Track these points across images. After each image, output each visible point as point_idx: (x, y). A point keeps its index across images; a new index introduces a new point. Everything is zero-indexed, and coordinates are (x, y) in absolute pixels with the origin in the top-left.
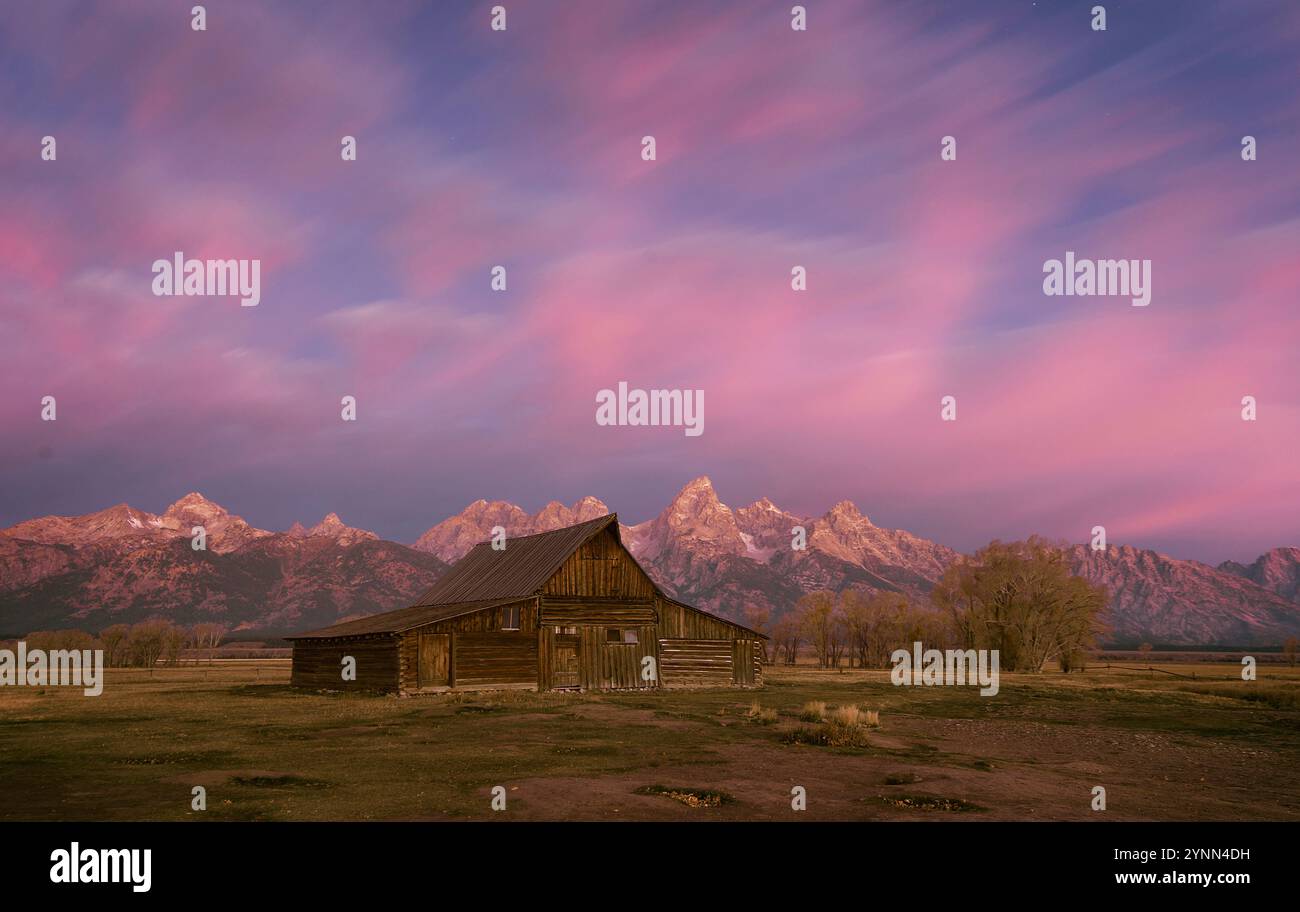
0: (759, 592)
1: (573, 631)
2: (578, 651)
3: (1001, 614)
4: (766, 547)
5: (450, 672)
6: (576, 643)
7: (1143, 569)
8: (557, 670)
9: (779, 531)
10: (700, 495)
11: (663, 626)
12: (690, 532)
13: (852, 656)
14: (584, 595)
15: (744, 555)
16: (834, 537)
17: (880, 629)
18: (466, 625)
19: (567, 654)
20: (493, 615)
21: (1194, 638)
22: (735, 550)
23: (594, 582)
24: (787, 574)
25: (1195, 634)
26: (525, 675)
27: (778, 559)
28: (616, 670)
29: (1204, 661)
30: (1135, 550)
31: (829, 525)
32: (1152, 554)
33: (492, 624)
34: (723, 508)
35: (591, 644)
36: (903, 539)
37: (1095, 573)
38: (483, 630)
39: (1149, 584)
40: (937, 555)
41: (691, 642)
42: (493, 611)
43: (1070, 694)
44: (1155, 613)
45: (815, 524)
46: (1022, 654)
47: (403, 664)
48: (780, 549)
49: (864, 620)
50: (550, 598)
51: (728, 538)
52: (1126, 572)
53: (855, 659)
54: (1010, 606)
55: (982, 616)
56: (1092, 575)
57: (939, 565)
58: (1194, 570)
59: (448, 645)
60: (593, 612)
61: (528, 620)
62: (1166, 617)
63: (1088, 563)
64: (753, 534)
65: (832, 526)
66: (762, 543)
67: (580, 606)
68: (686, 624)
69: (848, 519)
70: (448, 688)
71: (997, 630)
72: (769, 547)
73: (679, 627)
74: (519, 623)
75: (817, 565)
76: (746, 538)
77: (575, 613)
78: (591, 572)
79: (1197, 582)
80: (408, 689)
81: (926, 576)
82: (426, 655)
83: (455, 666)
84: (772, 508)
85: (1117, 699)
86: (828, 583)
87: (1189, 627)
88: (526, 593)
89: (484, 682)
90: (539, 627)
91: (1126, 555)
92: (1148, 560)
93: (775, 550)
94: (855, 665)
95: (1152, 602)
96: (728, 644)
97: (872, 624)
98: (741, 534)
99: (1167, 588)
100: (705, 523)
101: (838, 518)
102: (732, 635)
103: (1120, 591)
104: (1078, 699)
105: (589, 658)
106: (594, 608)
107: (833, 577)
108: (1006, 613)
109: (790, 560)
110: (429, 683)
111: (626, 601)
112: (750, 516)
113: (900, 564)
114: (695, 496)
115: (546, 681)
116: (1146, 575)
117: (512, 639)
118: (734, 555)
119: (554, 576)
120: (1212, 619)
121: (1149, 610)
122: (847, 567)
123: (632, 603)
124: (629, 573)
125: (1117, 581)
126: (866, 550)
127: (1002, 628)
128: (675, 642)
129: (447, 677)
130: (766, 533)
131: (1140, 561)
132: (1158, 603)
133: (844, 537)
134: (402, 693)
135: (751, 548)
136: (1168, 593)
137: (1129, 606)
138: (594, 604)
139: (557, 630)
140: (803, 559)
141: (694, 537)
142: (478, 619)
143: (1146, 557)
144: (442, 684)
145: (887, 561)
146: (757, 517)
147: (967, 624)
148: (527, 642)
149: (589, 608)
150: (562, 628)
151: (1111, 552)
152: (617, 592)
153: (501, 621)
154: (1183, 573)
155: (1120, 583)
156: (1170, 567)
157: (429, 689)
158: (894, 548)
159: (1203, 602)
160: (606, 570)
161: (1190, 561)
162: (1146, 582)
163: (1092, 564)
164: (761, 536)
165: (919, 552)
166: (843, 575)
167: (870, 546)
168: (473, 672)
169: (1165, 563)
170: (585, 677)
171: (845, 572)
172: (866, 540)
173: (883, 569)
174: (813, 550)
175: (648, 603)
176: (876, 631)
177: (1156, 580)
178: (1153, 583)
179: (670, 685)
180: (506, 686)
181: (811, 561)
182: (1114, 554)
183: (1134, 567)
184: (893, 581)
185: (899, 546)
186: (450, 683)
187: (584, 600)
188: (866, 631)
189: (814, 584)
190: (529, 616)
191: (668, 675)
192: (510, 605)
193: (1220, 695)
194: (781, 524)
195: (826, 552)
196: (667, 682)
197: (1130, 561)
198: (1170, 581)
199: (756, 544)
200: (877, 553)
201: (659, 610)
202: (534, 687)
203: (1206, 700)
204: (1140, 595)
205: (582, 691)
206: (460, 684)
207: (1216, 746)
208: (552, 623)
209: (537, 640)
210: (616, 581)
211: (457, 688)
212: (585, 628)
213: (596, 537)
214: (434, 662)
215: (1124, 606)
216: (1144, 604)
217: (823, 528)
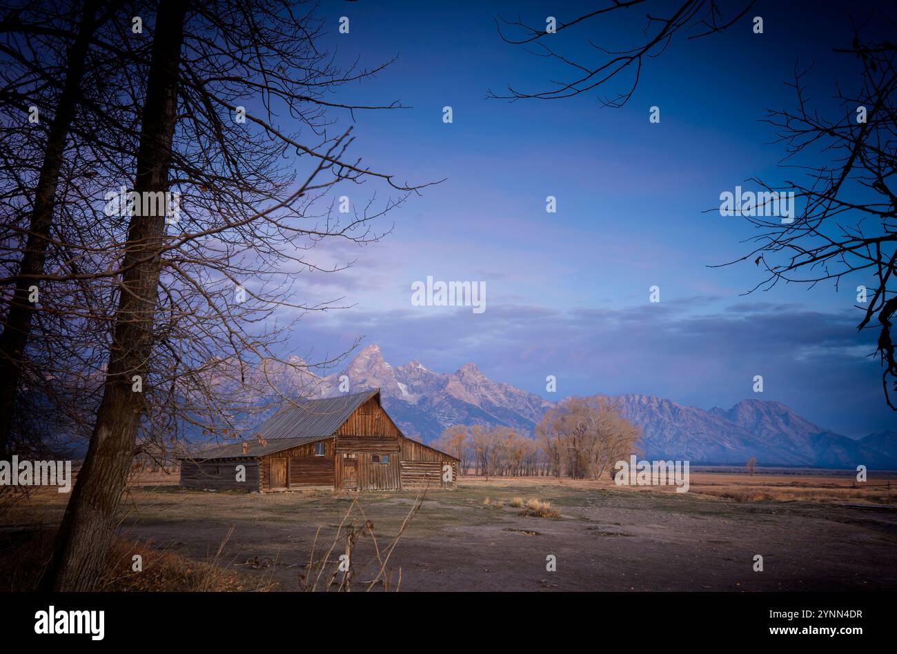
0: (409, 423)
1: (353, 456)
2: (356, 467)
3: (577, 444)
4: (415, 393)
5: (287, 480)
6: (355, 463)
7: (662, 411)
8: (345, 479)
9: (425, 382)
10: (371, 356)
11: (403, 454)
12: (364, 382)
13: (477, 468)
14: (360, 435)
15: (400, 398)
16: (463, 387)
17: (496, 451)
18: (296, 453)
19: (349, 470)
20: (310, 447)
21: (691, 457)
22: (394, 395)
23: (365, 428)
24: (429, 411)
25: (692, 454)
26: (328, 482)
27: (423, 401)
28: (377, 479)
29: (697, 471)
30: (657, 399)
31: (458, 379)
32: (667, 401)
33: (310, 452)
34: (387, 366)
35: (363, 464)
36: (508, 389)
37: (631, 414)
38: (305, 456)
39: (665, 421)
40: (530, 401)
41: (418, 463)
42: (311, 445)
43: (628, 494)
44: (668, 440)
45: (450, 378)
46: (589, 468)
47: (262, 475)
48: (425, 394)
49: (485, 445)
50: (341, 437)
51: (390, 386)
52: (652, 414)
53: (479, 470)
54: (583, 438)
55: (565, 444)
56: (629, 415)
57: (531, 407)
58: (694, 413)
59: (285, 464)
60: (365, 445)
61: (329, 450)
62: (675, 443)
63: (627, 408)
64: (407, 384)
65: (461, 380)
66: (413, 390)
67: (357, 442)
68: (416, 452)
69: (472, 375)
70: (286, 489)
71: (575, 453)
72: (417, 393)
73: (411, 454)
74: (324, 452)
75: (450, 406)
76: (402, 386)
77: (355, 446)
78: (364, 422)
79: (695, 420)
80: (265, 489)
81: (522, 415)
82: (273, 470)
83: (289, 476)
84: (420, 366)
85: (655, 496)
86: (456, 418)
87: (689, 449)
88: (328, 434)
89: (305, 485)
90: (335, 454)
91: (651, 402)
92: (666, 405)
93: (421, 395)
94: (479, 473)
95: (667, 434)
96: (438, 464)
97: (491, 447)
98: (399, 383)
99: (677, 424)
100: (374, 376)
101: (465, 374)
102: (440, 459)
103: (647, 426)
104: (632, 496)
105: (362, 472)
106: (365, 443)
107: (460, 414)
108: (580, 441)
109: (431, 402)
110: (276, 486)
111: (383, 439)
112: (406, 371)
113: (505, 406)
114: (368, 357)
115: (337, 485)
116: (663, 415)
117: (321, 460)
118: (393, 398)
119: (344, 424)
120: (703, 444)
121: (664, 439)
122: (470, 407)
123: (386, 440)
124: (384, 423)
125: (645, 419)
126: (483, 396)
127: (578, 452)
128: (409, 462)
129: (285, 482)
130: (415, 384)
131: (660, 406)
132: (670, 434)
133: (470, 388)
134: (261, 492)
135: (405, 394)
136: (676, 427)
137: (652, 435)
138: (365, 441)
139: (345, 456)
140: (440, 402)
141: (367, 385)
142: (302, 449)
143: (665, 404)
144: (282, 486)
145: (497, 404)
146: (410, 373)
147: (556, 449)
148: (328, 462)
149: (362, 443)
150: (348, 455)
151: (642, 400)
152: (377, 434)
153: (314, 450)
154: (687, 414)
155: (646, 421)
156: (679, 410)
157: (276, 489)
158: (501, 395)
159: (698, 433)
160: (372, 421)
161: (692, 407)
162: (663, 420)
163: (630, 407)
164: (412, 386)
165: (518, 398)
166: (467, 412)
167: (485, 393)
168: (299, 480)
169: (676, 408)
170: (360, 483)
171: (468, 411)
172: (483, 390)
173: (494, 409)
174: (447, 396)
175: (395, 440)
176: (493, 452)
177: (670, 419)
178: (668, 420)
179: (406, 488)
180: (319, 488)
181: (446, 403)
182: (644, 401)
183: (657, 410)
184: (500, 417)
185: (505, 394)
186: (287, 485)
187: (360, 438)
188: (486, 452)
189: (447, 418)
190: (330, 447)
191: (405, 482)
192: (320, 441)
193: (709, 494)
194: (426, 377)
195: (456, 397)
196: (404, 486)
197: (654, 406)
198: (679, 420)
199: (409, 391)
200: (490, 398)
201: (401, 444)
202: (332, 488)
203: (701, 497)
204: (659, 428)
205: (358, 491)
206: (293, 486)
207: (710, 519)
208: (342, 452)
209: (334, 462)
210: (377, 427)
211: (291, 489)
212: (360, 455)
213: (367, 403)
214: (278, 474)
215: (649, 436)
216: (661, 434)
217: (455, 380)
